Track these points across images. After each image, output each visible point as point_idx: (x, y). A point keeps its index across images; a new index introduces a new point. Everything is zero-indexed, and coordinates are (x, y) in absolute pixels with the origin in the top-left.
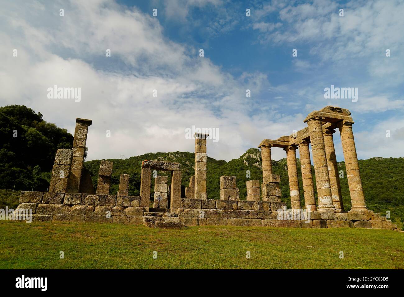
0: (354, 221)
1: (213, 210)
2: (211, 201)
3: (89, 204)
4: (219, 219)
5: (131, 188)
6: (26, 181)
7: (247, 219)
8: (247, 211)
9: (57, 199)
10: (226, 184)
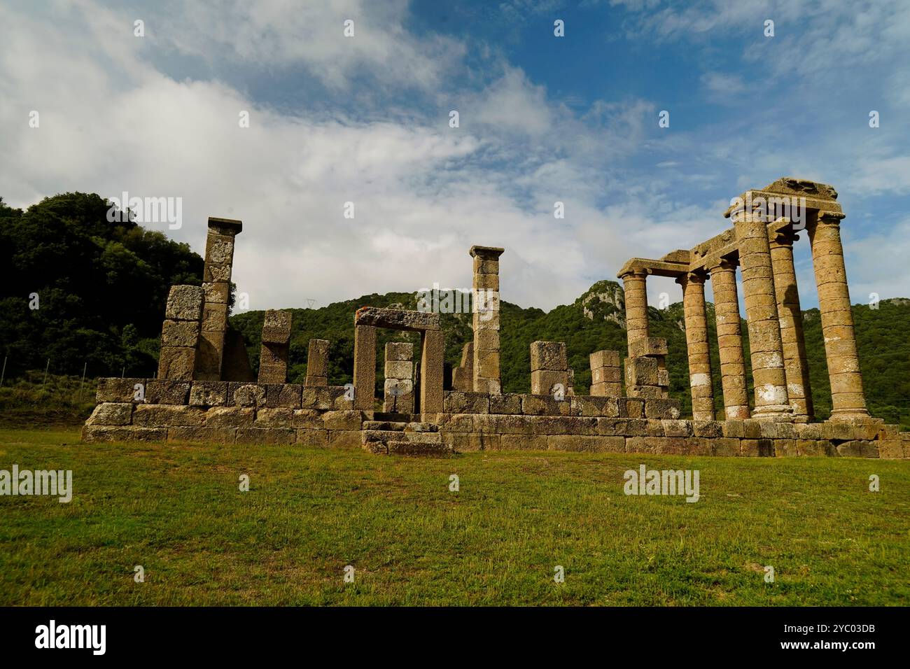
0: (837, 442)
1: (514, 416)
2: (511, 397)
3: (243, 405)
4: (530, 436)
5: (333, 371)
6: (109, 358)
7: (591, 437)
8: (591, 418)
9: (176, 393)
10: (543, 359)
